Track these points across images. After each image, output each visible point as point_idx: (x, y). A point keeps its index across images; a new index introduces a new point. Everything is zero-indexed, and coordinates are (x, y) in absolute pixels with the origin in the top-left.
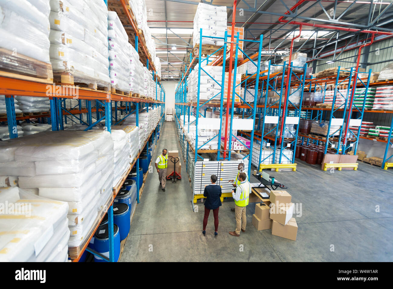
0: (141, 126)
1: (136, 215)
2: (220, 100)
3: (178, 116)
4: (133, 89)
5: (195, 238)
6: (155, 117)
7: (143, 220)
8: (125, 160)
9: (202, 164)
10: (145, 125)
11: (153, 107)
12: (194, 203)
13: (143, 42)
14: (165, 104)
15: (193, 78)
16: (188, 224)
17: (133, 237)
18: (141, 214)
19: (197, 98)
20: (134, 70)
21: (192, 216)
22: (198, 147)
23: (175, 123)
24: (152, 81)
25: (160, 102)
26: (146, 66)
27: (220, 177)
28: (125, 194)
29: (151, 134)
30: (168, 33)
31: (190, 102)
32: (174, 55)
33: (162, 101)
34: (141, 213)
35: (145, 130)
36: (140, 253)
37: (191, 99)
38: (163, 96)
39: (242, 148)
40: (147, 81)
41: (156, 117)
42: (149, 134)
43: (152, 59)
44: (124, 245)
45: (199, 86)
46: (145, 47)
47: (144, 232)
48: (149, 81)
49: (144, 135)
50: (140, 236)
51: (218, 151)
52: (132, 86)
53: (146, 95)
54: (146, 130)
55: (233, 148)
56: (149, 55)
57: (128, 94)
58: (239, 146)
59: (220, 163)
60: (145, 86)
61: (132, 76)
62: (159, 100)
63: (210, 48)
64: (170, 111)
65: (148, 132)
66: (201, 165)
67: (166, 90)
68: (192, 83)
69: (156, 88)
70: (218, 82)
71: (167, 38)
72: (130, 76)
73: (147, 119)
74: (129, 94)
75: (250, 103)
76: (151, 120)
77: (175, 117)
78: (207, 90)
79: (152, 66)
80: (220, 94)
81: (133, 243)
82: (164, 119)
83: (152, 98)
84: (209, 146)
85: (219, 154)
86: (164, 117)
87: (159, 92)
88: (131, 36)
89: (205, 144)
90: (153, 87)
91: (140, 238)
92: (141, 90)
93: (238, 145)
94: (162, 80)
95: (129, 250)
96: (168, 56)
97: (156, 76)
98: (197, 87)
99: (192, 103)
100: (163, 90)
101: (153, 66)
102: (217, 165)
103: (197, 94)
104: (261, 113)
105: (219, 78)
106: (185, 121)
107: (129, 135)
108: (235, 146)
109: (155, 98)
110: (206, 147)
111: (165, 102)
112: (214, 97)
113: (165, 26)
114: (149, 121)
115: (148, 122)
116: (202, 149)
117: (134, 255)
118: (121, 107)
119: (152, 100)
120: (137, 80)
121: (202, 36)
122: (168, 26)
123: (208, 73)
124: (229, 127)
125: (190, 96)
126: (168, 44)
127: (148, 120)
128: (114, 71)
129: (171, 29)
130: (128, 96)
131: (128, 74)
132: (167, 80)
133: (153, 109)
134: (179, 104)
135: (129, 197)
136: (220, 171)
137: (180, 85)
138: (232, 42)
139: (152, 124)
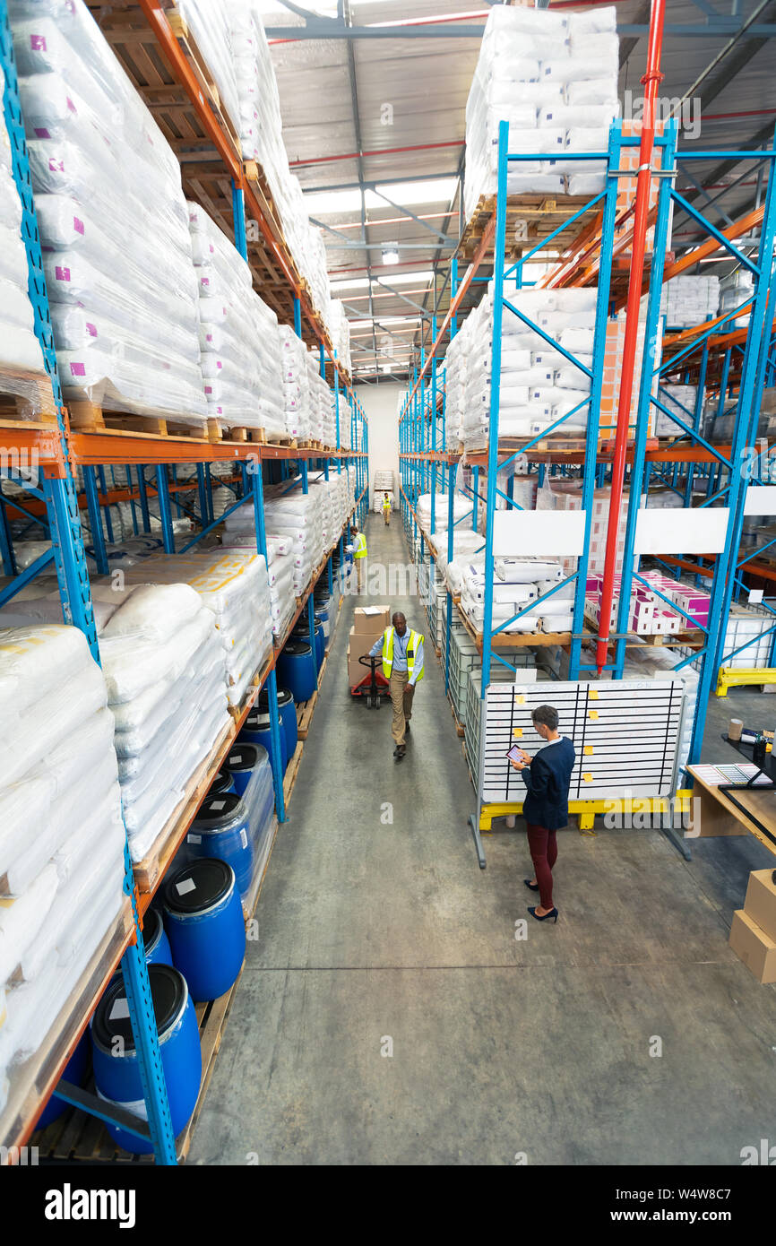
0: (281, 549)
1: (275, 872)
2: (585, 435)
3: (410, 494)
4: (224, 407)
5: (495, 1003)
6: (334, 505)
7: (295, 900)
8: (204, 709)
9: (513, 694)
10: (295, 540)
11: (326, 472)
12: (481, 832)
13: (270, 223)
14: (367, 457)
15: (465, 355)
16: (464, 931)
17: (258, 975)
18: (291, 873)
19: (486, 430)
20: (222, 326)
21: (475, 891)
22: (495, 624)
23: (401, 517)
24: (316, 382)
25: (351, 455)
26: (293, 323)
27: (583, 740)
28: (228, 808)
29: (321, 568)
30: (367, 207)
31: (457, 447)
32: (392, 291)
33: (356, 451)
34: (289, 868)
35: (298, 559)
36: (281, 1059)
37: (460, 437)
38: (360, 434)
39: (673, 627)
40: (293, 378)
41: (338, 506)
42: (315, 569)
43: (315, 300)
44: (227, 1014)
45: (494, 381)
46: (281, 248)
47: (300, 956)
48: (305, 381)
49: (294, 579)
50: (284, 972)
51: (572, 640)
52: (216, 394)
53: (295, 432)
54: (300, 558)
55: (635, 627)
56: (302, 282)
57: (199, 433)
58: (663, 620)
59: (583, 687)
60: (290, 400)
61: (213, 351)
62: (347, 446)
63: (540, 212)
64: (384, 480)
65: (308, 565)
66: (509, 698)
67: (368, 414)
68: (463, 375)
69: (336, 407)
70: (576, 356)
71: (366, 228)
72: (203, 351)
73: (302, 520)
74: (202, 429)
75: (672, 439)
76: (320, 517)
77: (401, 497)
78: (530, 396)
79: (315, 328)
80: (586, 407)
81: (257, 1006)
82: (368, 506)
83: (318, 443)
84: (535, 620)
85: (577, 648)
86: (366, 499)
87: (346, 420)
88: (221, 200)
89: (521, 611)
90: (321, 403)
91: (282, 986)
92: (269, 413)
93: (655, 615)
94: (357, 382)
95: (243, 1043)
96: (373, 296)
97: (332, 365)
98: (488, 388)
99: (465, 454)
100: (358, 415)
101: (320, 327)
102: (574, 696)
103: (487, 415)
104: (695, 472)
105: (580, 340)
106: (436, 515)
107: (219, 598)
108: (642, 619)
109: (333, 443)
110: (527, 623)
111: (367, 453)
112: (556, 424)
113: (356, 180)
114: (309, 525)
115: (308, 529)
116: (508, 633)
117: (258, 1070)
118: (234, 474)
119: (322, 448)
120: (242, 372)
121: (506, 158)
122: (369, 178)
123: (535, 321)
124: (621, 537)
125: (458, 426)
126: (368, 243)
127: (304, 523)
128: (78, 310)
129: (378, 189)
130: (201, 437)
131: (192, 341)
132: (372, 380)
133: (327, 479)
134: (412, 456)
135: (239, 825)
136: (585, 718)
137: (413, 392)
138: (644, 167)
139: (325, 532)
